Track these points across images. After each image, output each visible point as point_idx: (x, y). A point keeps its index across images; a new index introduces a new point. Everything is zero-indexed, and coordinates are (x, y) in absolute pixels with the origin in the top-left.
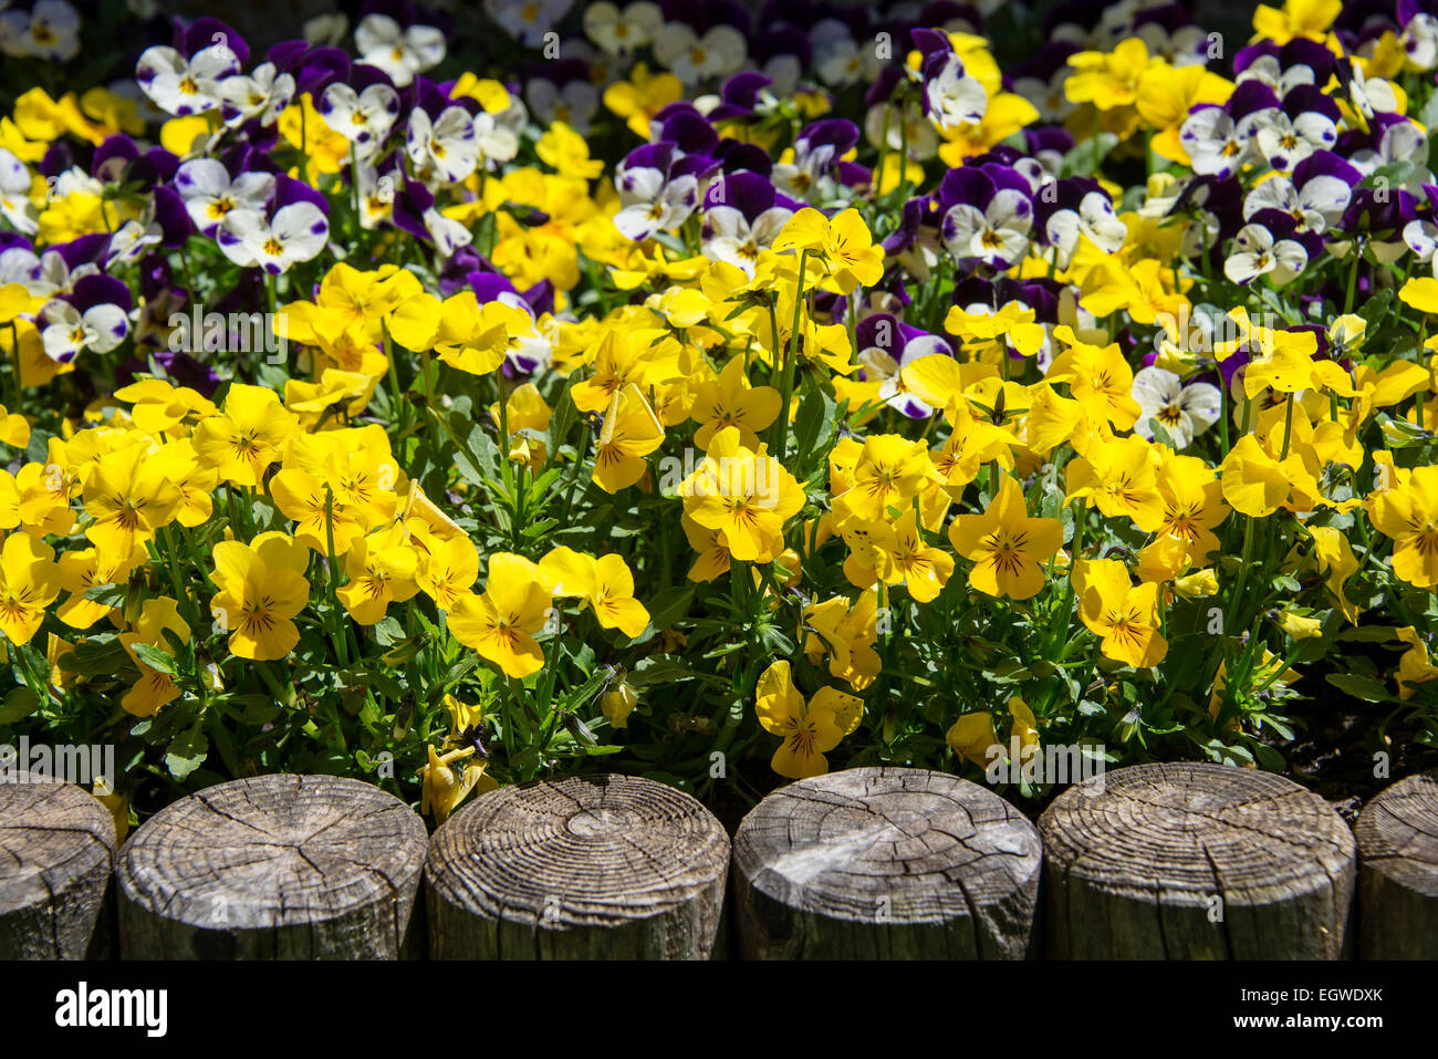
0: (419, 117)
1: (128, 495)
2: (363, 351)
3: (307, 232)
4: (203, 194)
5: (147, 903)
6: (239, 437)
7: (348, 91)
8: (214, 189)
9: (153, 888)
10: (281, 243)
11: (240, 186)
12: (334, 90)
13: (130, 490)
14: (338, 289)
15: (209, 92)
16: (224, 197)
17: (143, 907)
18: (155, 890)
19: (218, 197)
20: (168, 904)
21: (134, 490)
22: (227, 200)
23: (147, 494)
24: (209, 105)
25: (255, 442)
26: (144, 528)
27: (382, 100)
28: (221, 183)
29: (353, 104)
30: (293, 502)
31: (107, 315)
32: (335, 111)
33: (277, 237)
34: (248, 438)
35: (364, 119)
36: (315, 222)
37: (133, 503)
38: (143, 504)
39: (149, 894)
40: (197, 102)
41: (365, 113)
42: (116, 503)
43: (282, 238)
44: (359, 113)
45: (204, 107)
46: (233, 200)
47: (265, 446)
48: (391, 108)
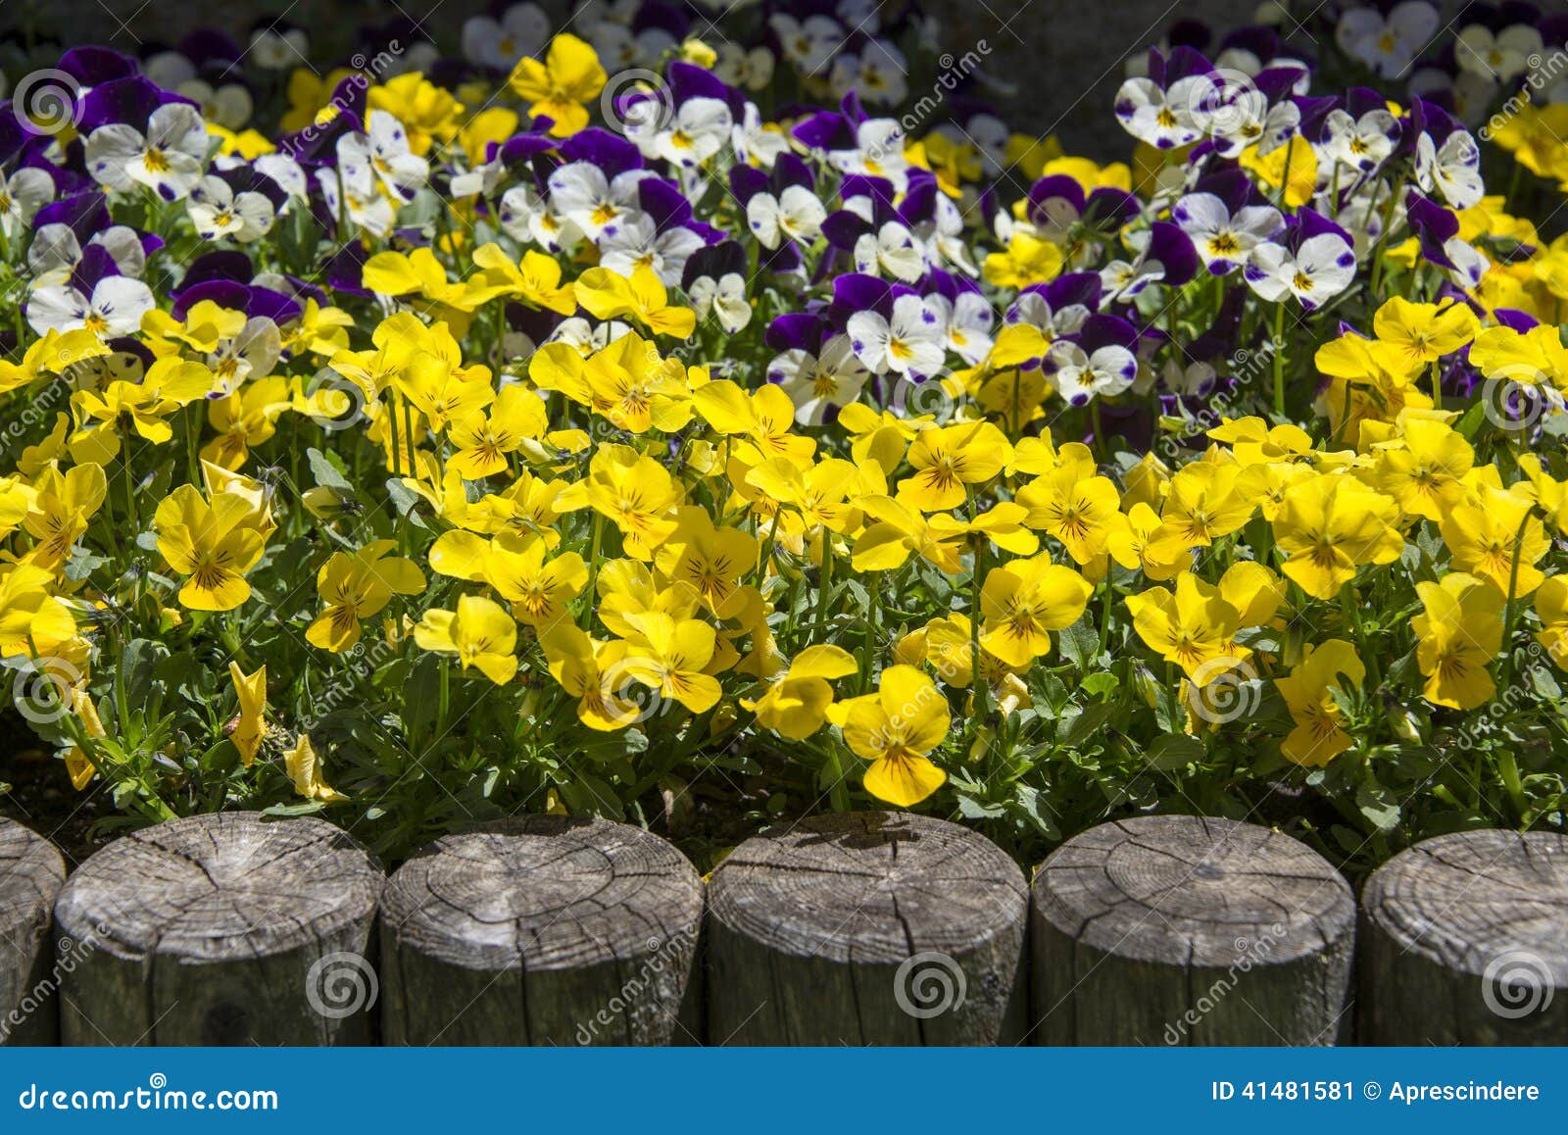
0: (1425, 141)
1: (1324, 530)
2: (1404, 390)
3: (1334, 264)
4: (1201, 230)
5: (1434, 956)
6: (1419, 470)
7: (1347, 117)
8: (1211, 224)
9: (1436, 939)
10: (1308, 277)
11: (1240, 220)
12: (1334, 116)
13: (1325, 525)
14: (1394, 323)
15: (1191, 124)
16: (1222, 232)
17: (1431, 961)
18: (1441, 943)
19: (1216, 233)
20: (1462, 957)
21: (1330, 525)
22: (1226, 236)
23: (1346, 529)
24: (1191, 137)
25: (1437, 476)
26: (1344, 565)
27: (1382, 127)
28: (1219, 218)
29: (1350, 131)
30: (1465, 541)
31: (1116, 356)
32: (1334, 139)
33: (1303, 271)
34: (1427, 470)
35: (1363, 147)
36: (1340, 254)
37: (1330, 538)
38: (1340, 540)
39: (1434, 947)
40: (1178, 135)
41: (1363, 140)
42: (1310, 538)
43: (1309, 271)
44: (1356, 142)
45: (1186, 139)
46: (1232, 236)
47: (1447, 480)
48: (1392, 134)
